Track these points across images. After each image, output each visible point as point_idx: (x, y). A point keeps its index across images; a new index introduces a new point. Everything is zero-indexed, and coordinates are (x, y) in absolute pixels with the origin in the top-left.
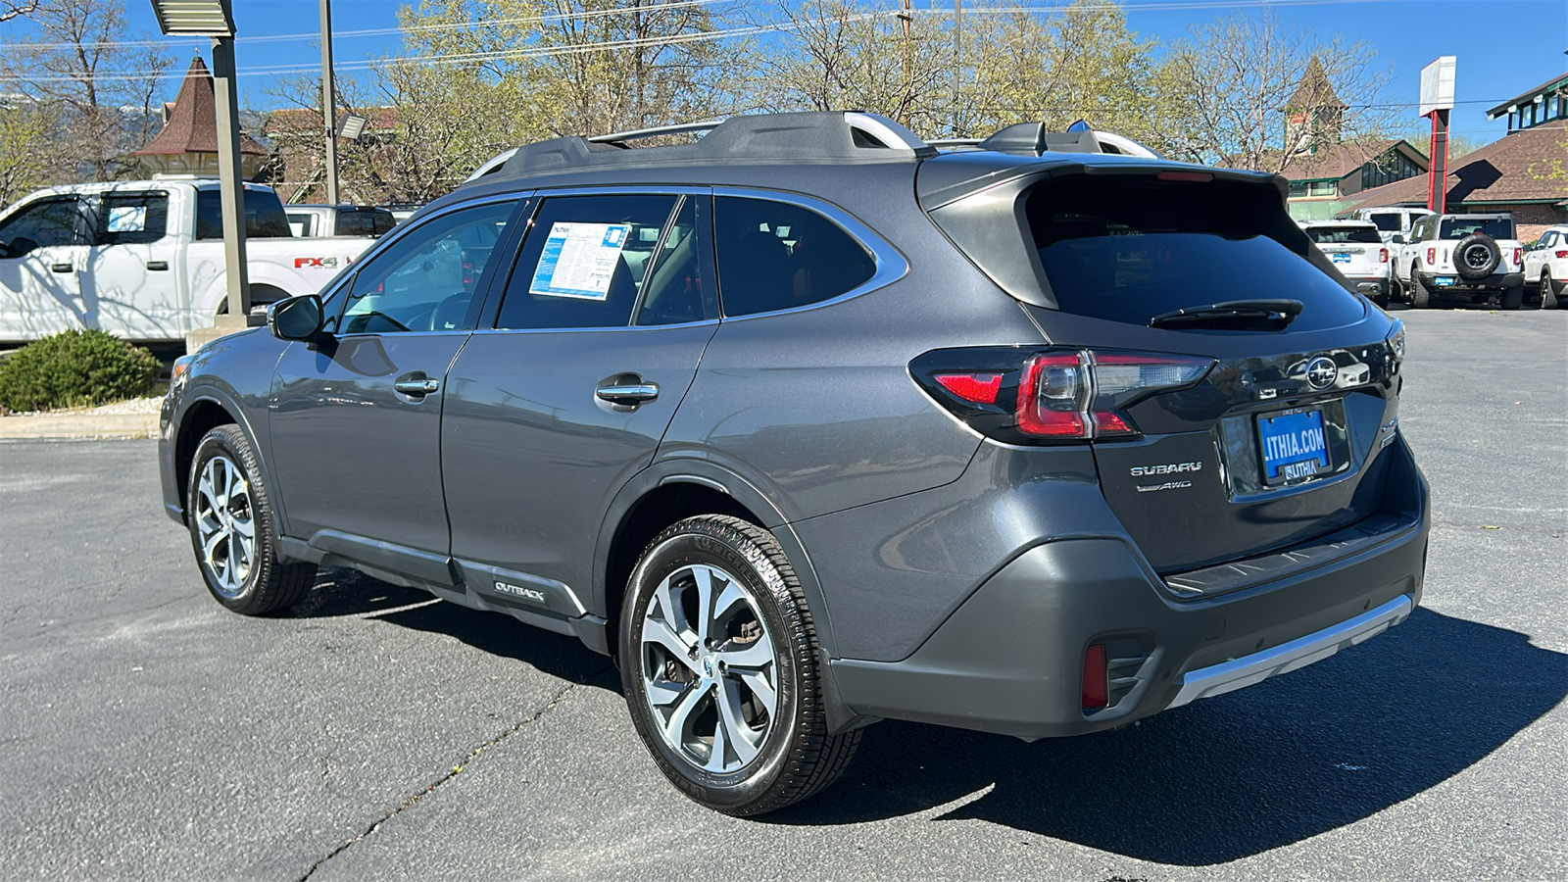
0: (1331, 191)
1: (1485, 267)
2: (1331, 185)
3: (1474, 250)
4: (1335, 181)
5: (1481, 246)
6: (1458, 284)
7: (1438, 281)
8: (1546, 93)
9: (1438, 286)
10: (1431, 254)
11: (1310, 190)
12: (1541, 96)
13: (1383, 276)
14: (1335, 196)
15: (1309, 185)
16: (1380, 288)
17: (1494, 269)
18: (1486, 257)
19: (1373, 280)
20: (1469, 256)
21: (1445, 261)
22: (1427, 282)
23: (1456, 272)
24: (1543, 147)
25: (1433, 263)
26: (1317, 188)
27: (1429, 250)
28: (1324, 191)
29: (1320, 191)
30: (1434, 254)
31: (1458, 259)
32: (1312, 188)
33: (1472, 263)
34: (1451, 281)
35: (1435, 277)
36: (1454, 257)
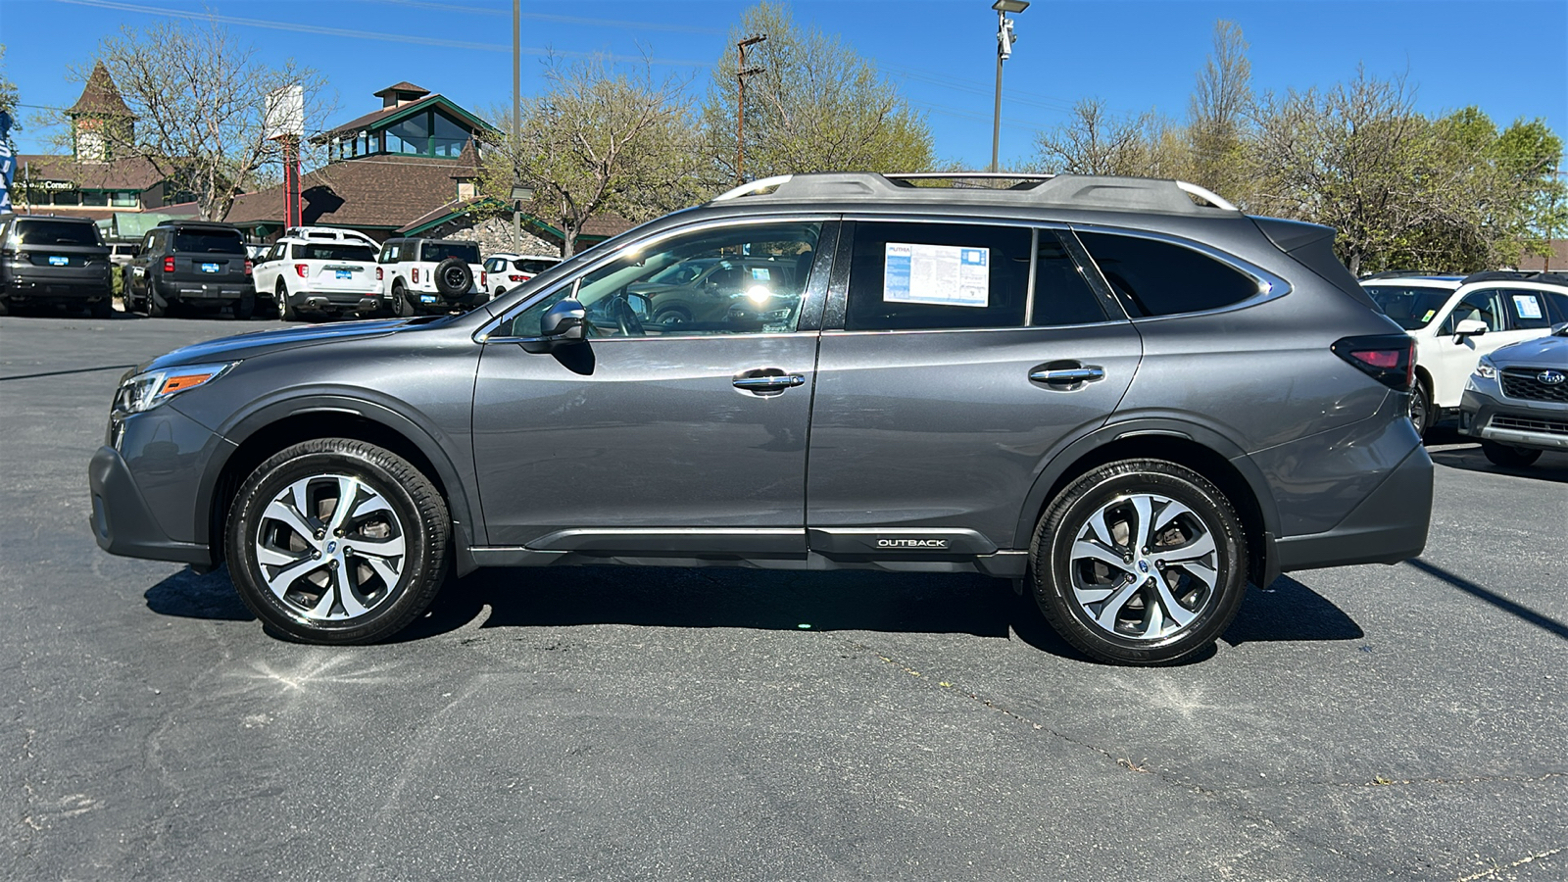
0: (133, 202)
1: (463, 287)
2: (133, 197)
3: (451, 271)
4: (135, 194)
5: (458, 268)
6: (440, 302)
7: (423, 298)
8: (369, 129)
9: (424, 303)
10: (415, 274)
11: (110, 200)
12: (365, 132)
13: (381, 292)
14: (137, 209)
15: (109, 195)
16: (378, 304)
17: (469, 289)
18: (462, 277)
19: (373, 296)
20: (449, 276)
21: (428, 280)
22: (414, 299)
23: (437, 291)
24: (373, 178)
25: (417, 282)
26: (118, 198)
27: (413, 270)
28: (126, 202)
29: (120, 202)
30: (417, 274)
31: (440, 279)
32: (112, 198)
33: (452, 283)
34: (433, 298)
35: (421, 295)
36: (435, 277)
